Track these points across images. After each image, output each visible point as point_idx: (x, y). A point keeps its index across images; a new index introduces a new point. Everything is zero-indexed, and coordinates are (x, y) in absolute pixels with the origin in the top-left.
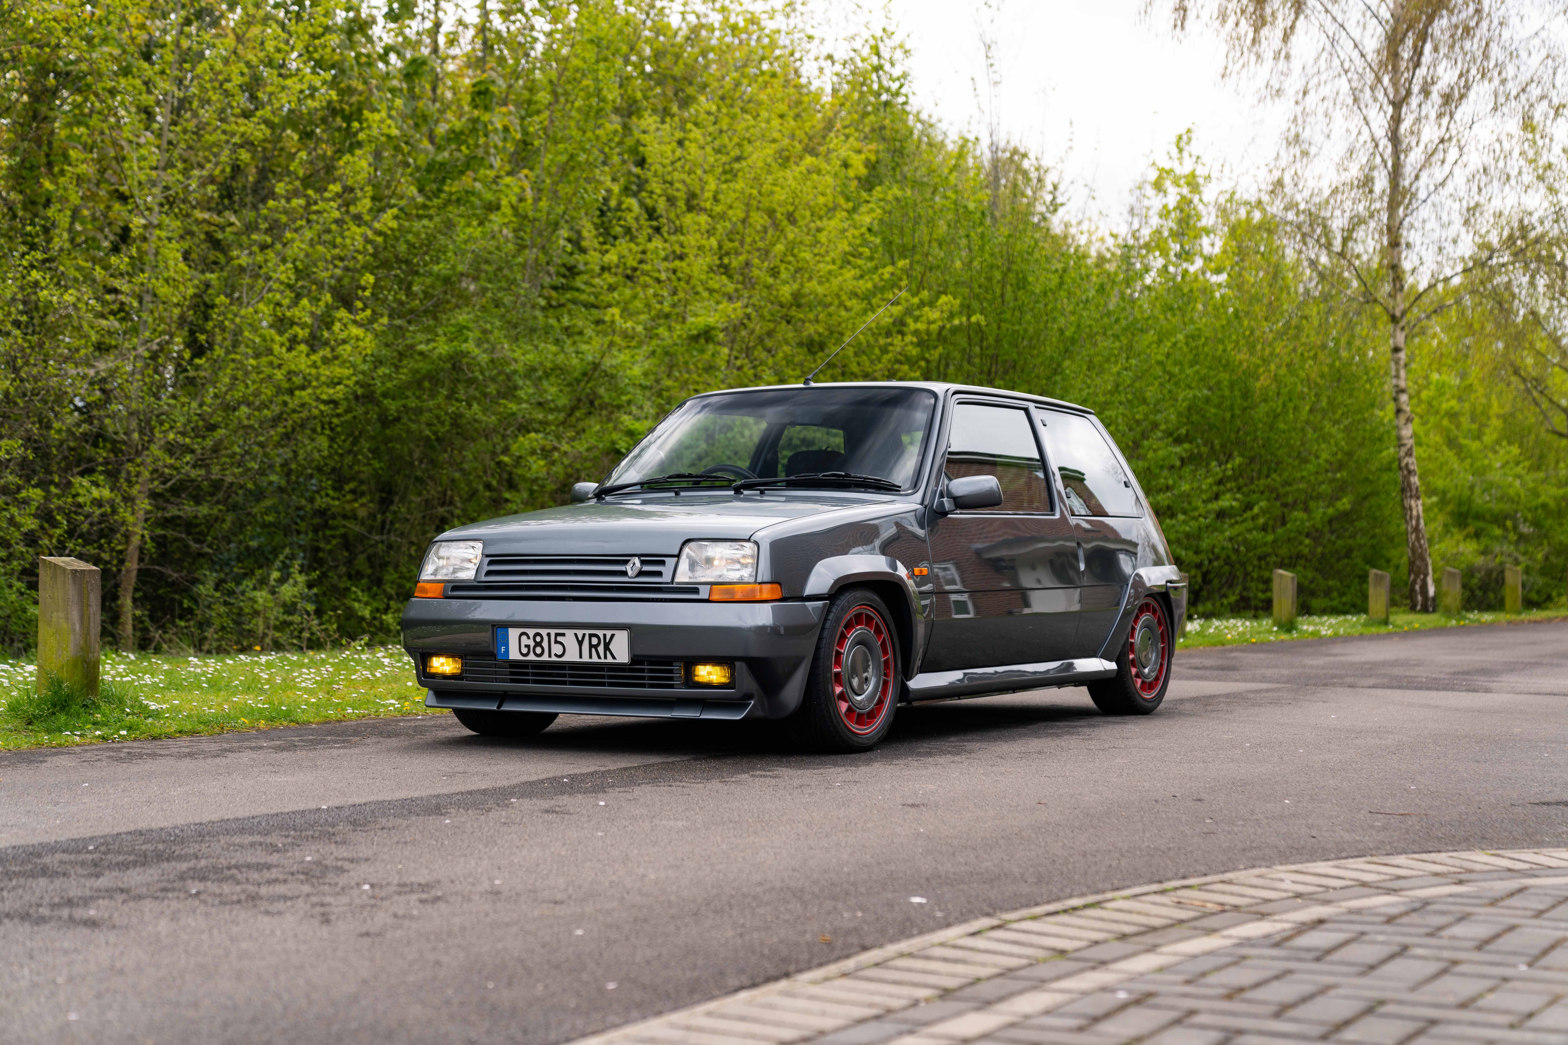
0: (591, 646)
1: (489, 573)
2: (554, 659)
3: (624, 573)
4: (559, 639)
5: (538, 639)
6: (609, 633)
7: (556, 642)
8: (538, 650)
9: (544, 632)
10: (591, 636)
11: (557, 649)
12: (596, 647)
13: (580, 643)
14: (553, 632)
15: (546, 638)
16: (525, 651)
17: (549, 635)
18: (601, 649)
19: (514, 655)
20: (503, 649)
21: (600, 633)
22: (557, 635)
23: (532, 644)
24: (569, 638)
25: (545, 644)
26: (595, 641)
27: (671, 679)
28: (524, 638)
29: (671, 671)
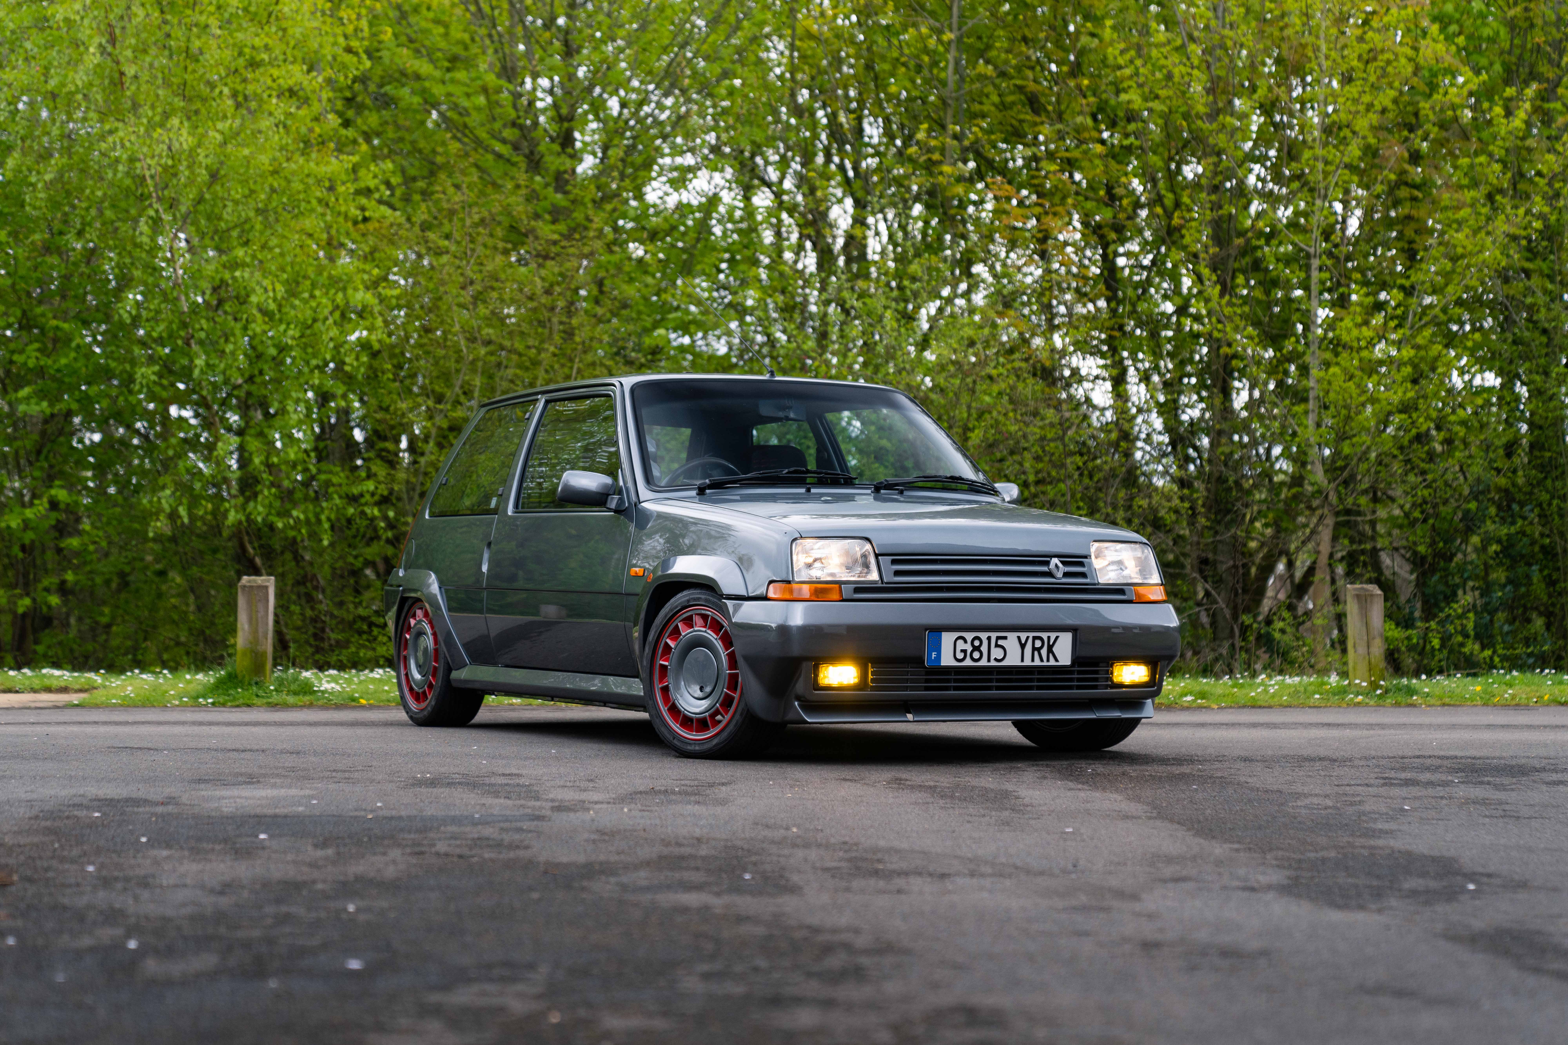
0: (1034, 649)
1: (897, 573)
2: (993, 663)
3: (1050, 574)
4: (1000, 642)
5: (977, 643)
6: (1053, 635)
7: (997, 646)
8: (976, 655)
9: (984, 636)
10: (1035, 638)
11: (997, 653)
12: (1039, 650)
13: (1023, 646)
14: (994, 635)
15: (985, 643)
16: (960, 656)
17: (989, 638)
18: (1044, 652)
19: (947, 660)
20: (934, 655)
21: (1045, 635)
22: (998, 638)
23: (969, 649)
24: (1011, 641)
25: (984, 648)
26: (1038, 644)
27: (1096, 680)
28: (960, 643)
29: (1097, 672)
